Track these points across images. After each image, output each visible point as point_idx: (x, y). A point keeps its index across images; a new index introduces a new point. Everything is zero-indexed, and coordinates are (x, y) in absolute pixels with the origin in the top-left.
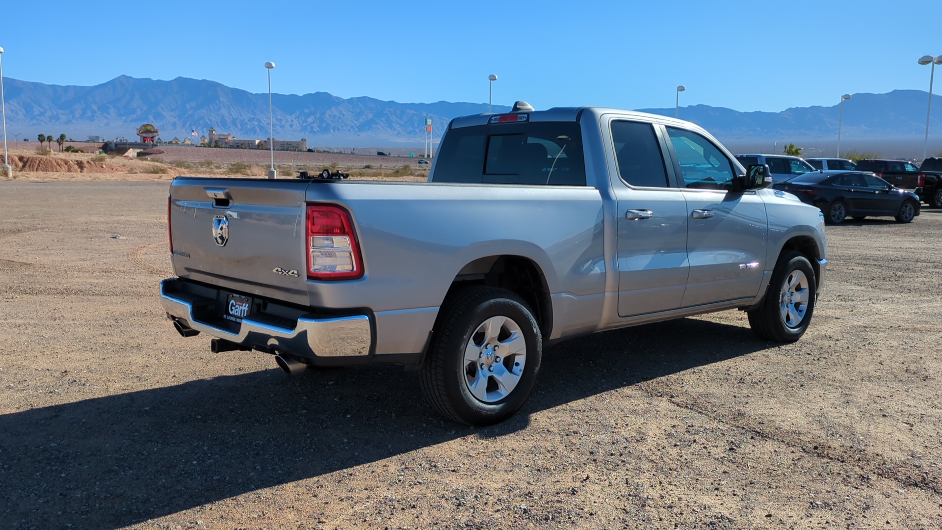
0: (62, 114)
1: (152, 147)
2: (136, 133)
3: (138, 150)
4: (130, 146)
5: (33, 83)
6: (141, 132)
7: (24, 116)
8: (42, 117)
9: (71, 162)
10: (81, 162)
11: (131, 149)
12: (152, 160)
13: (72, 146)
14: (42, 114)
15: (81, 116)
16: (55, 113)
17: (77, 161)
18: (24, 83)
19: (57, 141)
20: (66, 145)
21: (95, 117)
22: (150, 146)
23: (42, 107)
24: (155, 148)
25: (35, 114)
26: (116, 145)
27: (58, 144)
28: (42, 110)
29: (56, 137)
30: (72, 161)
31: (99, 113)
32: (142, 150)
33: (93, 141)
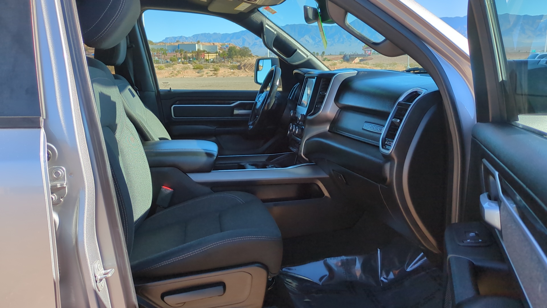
0: (329, 41)
1: (368, 56)
2: (362, 49)
3: (360, 58)
4: (356, 56)
6: (364, 48)
8: (320, 43)
11: (357, 58)
12: (364, 64)
13: (326, 57)
15: (337, 41)
19: (321, 56)
20: (324, 57)
21: (344, 41)
22: (367, 55)
24: (369, 57)
25: (317, 41)
26: (350, 56)
27: (321, 57)
28: (320, 40)
29: (320, 53)
31: (346, 39)
32: (362, 58)
33: (340, 55)
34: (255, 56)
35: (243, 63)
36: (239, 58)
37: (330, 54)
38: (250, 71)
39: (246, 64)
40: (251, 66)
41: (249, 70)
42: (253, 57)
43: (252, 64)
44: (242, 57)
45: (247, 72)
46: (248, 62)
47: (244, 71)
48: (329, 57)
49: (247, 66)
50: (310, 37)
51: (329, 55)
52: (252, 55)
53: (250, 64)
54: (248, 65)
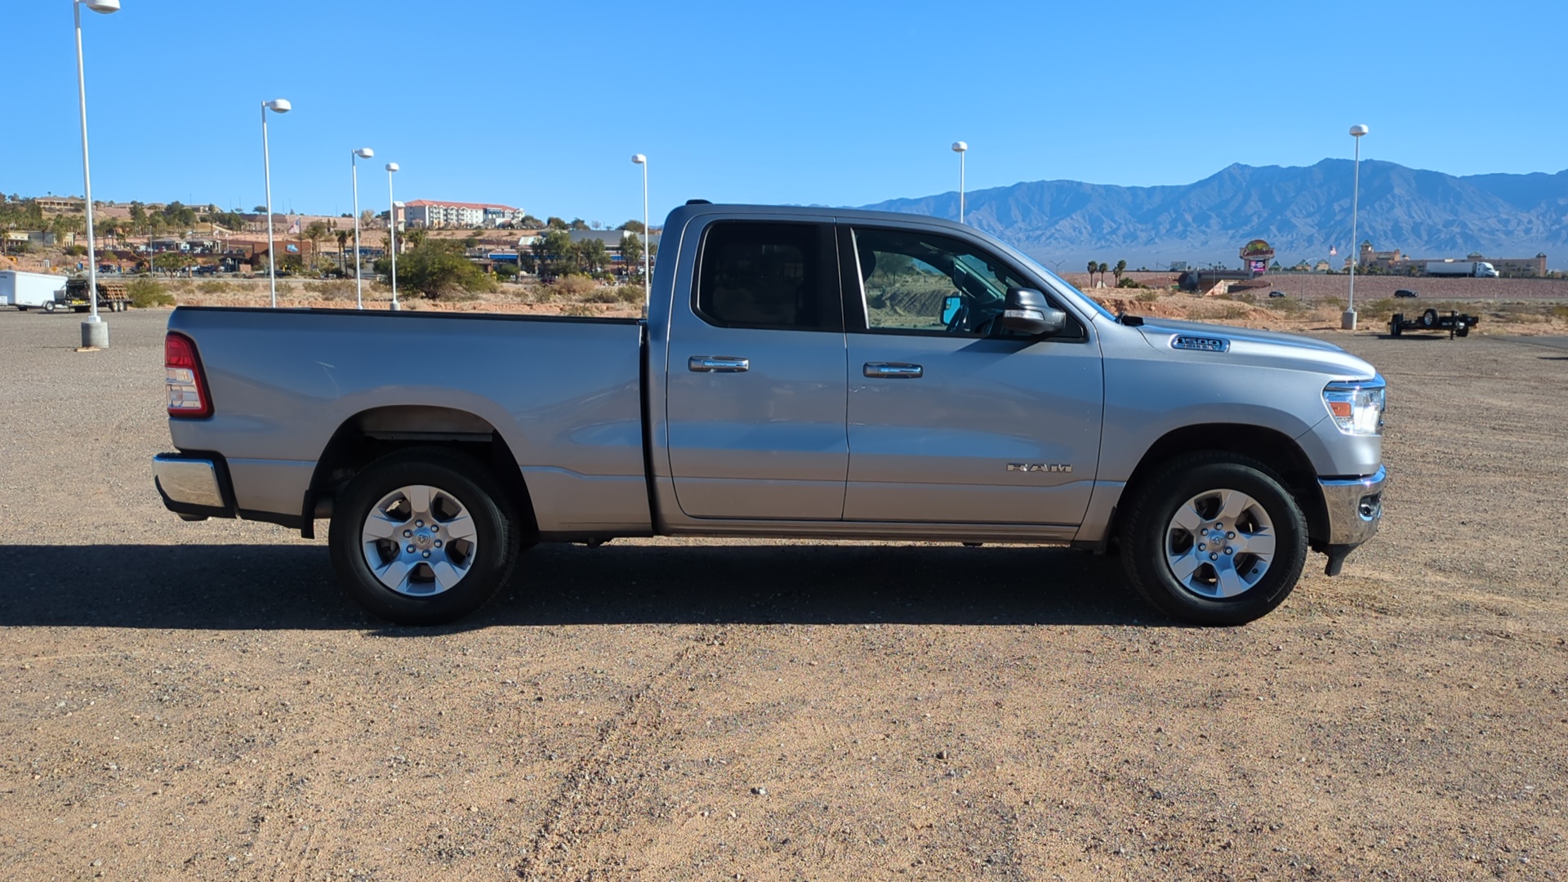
0: (1142, 230)
1: (1254, 277)
2: (1238, 255)
3: (1231, 283)
4: (1221, 277)
5: (1106, 187)
6: (1246, 253)
7: (1090, 235)
8: (1114, 236)
9: (1107, 303)
10: (1121, 301)
11: (1222, 281)
12: (1240, 299)
13: (1130, 278)
14: (1113, 232)
15: (1167, 231)
16: (1132, 229)
17: (1116, 301)
18: (1093, 187)
20: (1124, 276)
21: (1188, 233)
22: (1251, 275)
23: (1115, 222)
24: (1257, 279)
25: (1105, 231)
26: (1199, 275)
28: (1114, 226)
29: (1112, 265)
30: (1108, 301)
31: (1195, 226)
32: (1237, 282)
33: (1172, 270)
34: (923, 271)
35: (890, 291)
36: (879, 277)
37: (1143, 268)
38: (909, 312)
39: (898, 293)
40: (910, 300)
41: (905, 309)
42: (918, 273)
43: (915, 295)
44: (885, 273)
45: (900, 315)
46: (905, 290)
47: (891, 313)
48: (1136, 278)
49: (900, 298)
50: (1087, 217)
51: (1138, 271)
52: (914, 270)
53: (908, 294)
54: (902, 295)
